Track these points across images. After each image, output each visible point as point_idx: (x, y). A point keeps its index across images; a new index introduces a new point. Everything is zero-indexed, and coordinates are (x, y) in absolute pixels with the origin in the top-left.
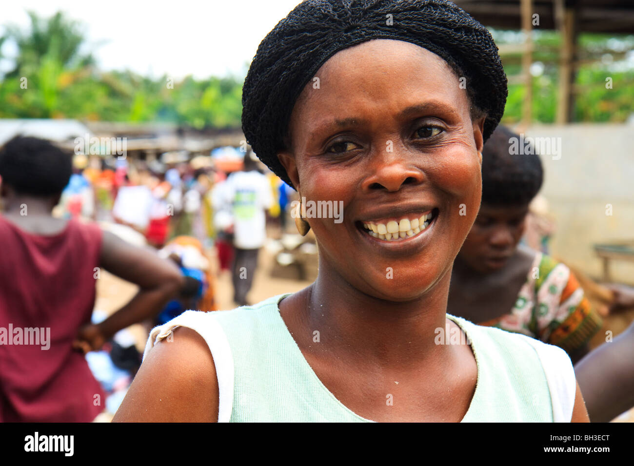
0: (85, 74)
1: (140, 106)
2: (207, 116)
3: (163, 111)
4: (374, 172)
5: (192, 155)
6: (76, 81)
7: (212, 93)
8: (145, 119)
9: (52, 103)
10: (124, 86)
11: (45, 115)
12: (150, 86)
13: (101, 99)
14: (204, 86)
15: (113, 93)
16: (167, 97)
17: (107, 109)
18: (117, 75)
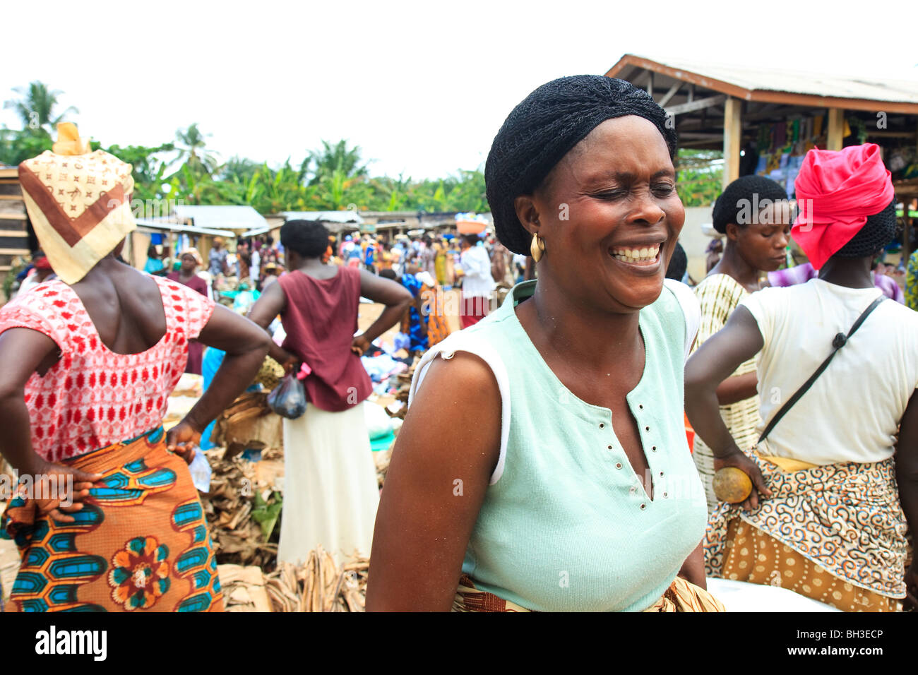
0: (360, 180)
1: (394, 200)
2: (437, 206)
3: (409, 204)
4: (639, 211)
5: (427, 230)
6: (353, 185)
7: (440, 192)
8: (396, 209)
9: (339, 199)
10: (383, 188)
11: (335, 208)
12: (400, 187)
13: (369, 196)
14: (435, 187)
15: (376, 192)
16: (411, 194)
17: (372, 203)
18: (378, 180)
